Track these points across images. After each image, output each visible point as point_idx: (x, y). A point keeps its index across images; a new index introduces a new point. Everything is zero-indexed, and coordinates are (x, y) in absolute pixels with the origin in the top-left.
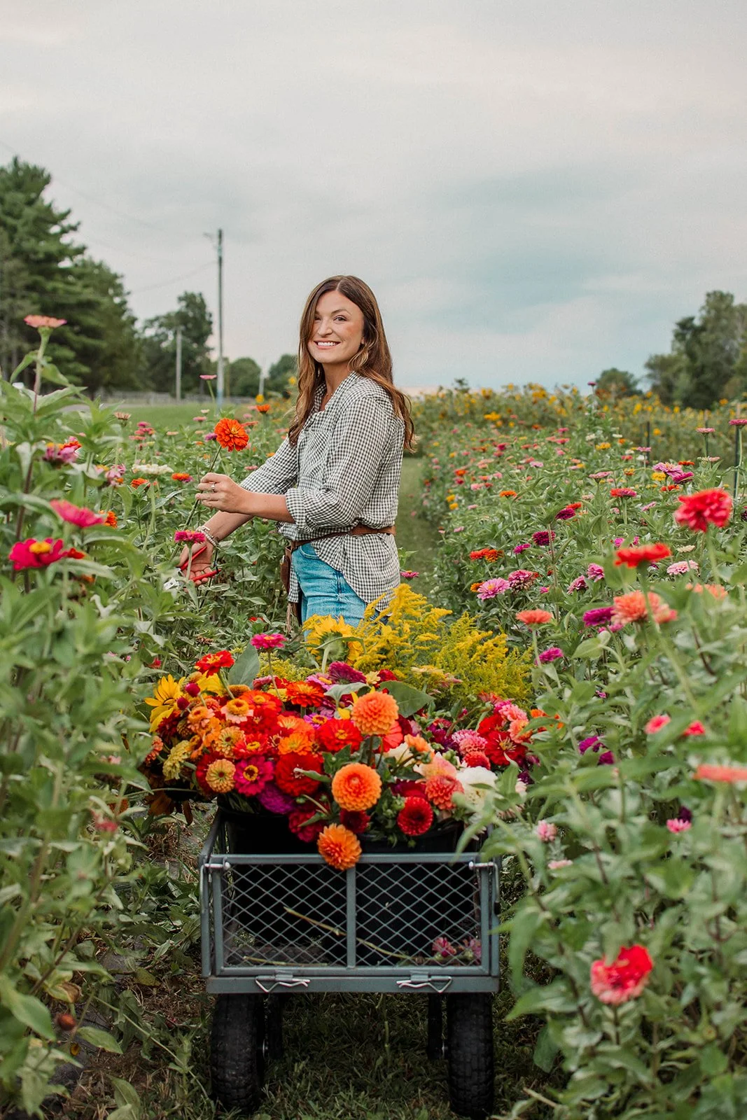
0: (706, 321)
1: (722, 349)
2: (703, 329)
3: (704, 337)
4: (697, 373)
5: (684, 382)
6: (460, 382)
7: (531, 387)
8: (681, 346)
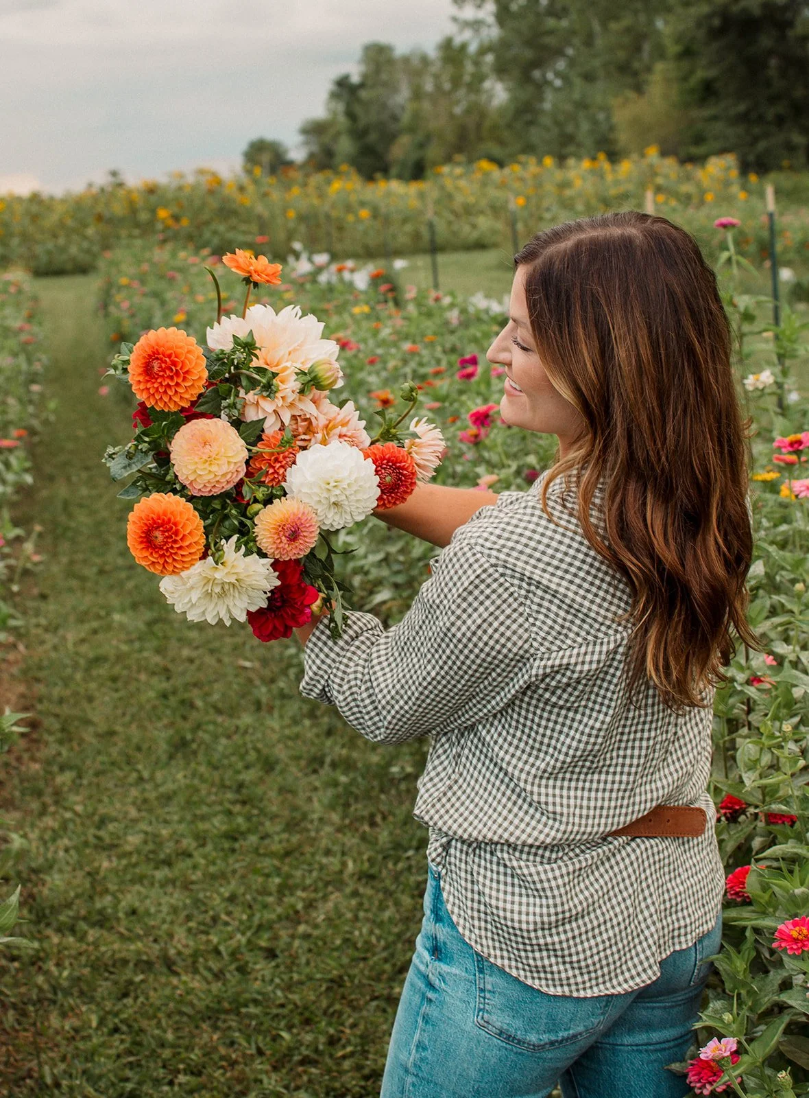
0: (365, 76)
1: (384, 106)
2: (362, 85)
3: (364, 94)
4: (359, 134)
5: (345, 146)
6: (114, 174)
7: (201, 172)
8: (340, 107)
